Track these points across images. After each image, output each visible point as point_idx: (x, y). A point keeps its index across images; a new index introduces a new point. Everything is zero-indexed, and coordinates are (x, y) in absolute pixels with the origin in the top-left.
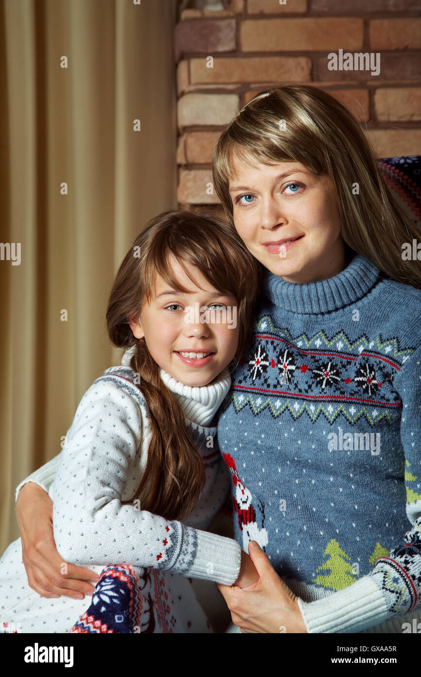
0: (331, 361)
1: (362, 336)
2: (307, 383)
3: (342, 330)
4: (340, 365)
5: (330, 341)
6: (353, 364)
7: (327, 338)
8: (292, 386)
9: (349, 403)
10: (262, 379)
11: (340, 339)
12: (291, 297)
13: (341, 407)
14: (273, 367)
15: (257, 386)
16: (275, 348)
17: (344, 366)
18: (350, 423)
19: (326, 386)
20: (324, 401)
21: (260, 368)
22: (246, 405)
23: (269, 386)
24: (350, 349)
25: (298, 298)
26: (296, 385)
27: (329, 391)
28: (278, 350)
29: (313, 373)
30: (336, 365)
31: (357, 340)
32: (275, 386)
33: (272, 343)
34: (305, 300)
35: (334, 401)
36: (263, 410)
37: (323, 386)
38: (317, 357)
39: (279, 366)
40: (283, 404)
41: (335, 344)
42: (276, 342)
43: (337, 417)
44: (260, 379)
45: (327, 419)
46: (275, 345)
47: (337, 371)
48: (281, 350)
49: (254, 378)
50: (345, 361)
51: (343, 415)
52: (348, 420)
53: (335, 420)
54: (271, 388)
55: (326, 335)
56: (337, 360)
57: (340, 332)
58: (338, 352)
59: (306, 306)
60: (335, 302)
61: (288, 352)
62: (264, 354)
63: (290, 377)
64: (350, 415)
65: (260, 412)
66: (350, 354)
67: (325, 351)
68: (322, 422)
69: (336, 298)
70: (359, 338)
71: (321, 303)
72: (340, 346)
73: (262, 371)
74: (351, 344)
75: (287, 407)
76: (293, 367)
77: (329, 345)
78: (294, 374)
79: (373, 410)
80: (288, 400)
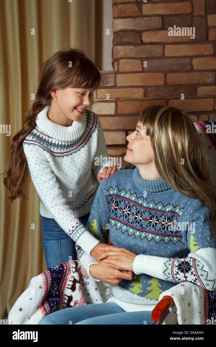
0: (156, 214)
1: (168, 204)
4: (159, 216)
5: (156, 205)
7: (155, 204)
8: (139, 225)
10: (127, 219)
11: (160, 205)
12: (142, 185)
13: (154, 235)
14: (133, 215)
15: (125, 221)
19: (152, 227)
20: (149, 232)
21: (127, 214)
22: (120, 227)
23: (129, 222)
24: (164, 209)
25: (145, 186)
27: (153, 229)
30: (158, 216)
31: (166, 206)
32: (131, 223)
34: (147, 187)
35: (152, 233)
36: (125, 231)
37: (151, 227)
38: (150, 212)
39: (136, 216)
40: (133, 231)
41: (158, 207)
43: (151, 239)
44: (126, 218)
45: (148, 239)
47: (158, 219)
49: (124, 217)
50: (161, 214)
51: (154, 239)
53: (151, 240)
54: (130, 223)
55: (154, 203)
56: (158, 214)
57: (160, 202)
58: (159, 210)
59: (147, 189)
60: (159, 189)
62: (129, 209)
63: (139, 222)
64: (157, 239)
65: (124, 232)
66: (163, 211)
67: (154, 209)
68: (145, 240)
69: (160, 188)
70: (167, 205)
71: (153, 188)
72: (160, 208)
73: (127, 215)
74: (164, 207)
75: (134, 233)
77: (156, 207)
79: (166, 237)
80: (135, 230)
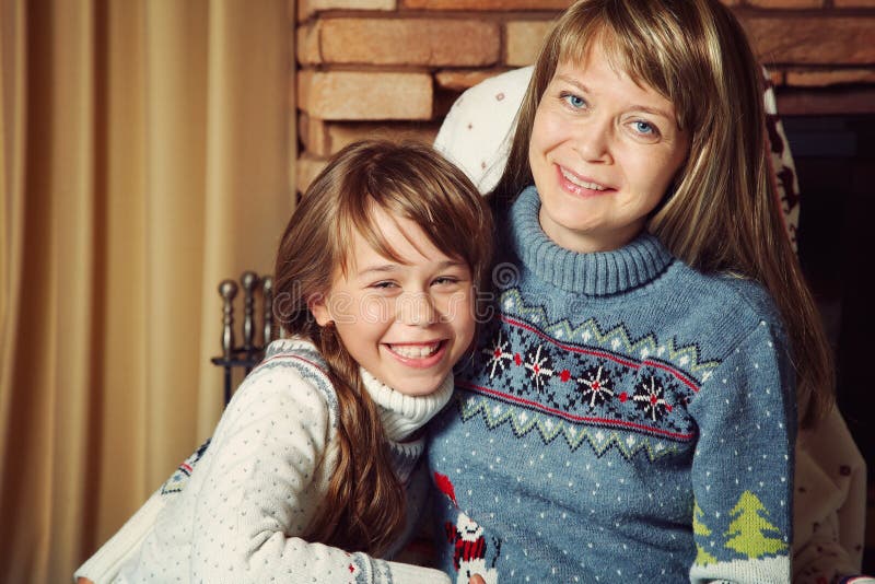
0: (602, 364)
1: (648, 335)
2: (568, 396)
3: (622, 323)
4: (613, 372)
5: (603, 335)
6: (630, 372)
7: (600, 331)
8: (544, 398)
9: (627, 430)
10: (504, 380)
11: (619, 335)
12: (557, 268)
13: (616, 435)
14: (518, 363)
15: (495, 388)
16: (523, 340)
17: (619, 374)
18: (626, 458)
19: (596, 404)
20: (591, 425)
21: (501, 363)
22: (479, 412)
23: (512, 390)
24: (630, 350)
26: (551, 398)
27: (600, 412)
28: (528, 343)
29: (578, 383)
30: (609, 372)
31: (640, 339)
32: (520, 392)
33: (520, 332)
34: (577, 274)
35: (606, 426)
36: (501, 423)
37: (592, 404)
38: (583, 358)
39: (527, 365)
40: (530, 419)
41: (610, 341)
42: (526, 332)
43: (607, 449)
44: (500, 378)
45: (594, 449)
46: (524, 335)
47: (610, 380)
48: (532, 345)
49: (492, 376)
50: (620, 366)
51: (617, 447)
52: (623, 454)
53: (604, 452)
54: (515, 394)
55: (598, 326)
56: (611, 364)
57: (619, 326)
59: (577, 282)
60: (618, 283)
61: (543, 349)
62: (507, 344)
63: (543, 383)
64: (627, 447)
65: (498, 426)
66: (629, 358)
67: (595, 348)
68: (585, 451)
69: (621, 279)
70: (644, 337)
71: (599, 282)
72: (616, 344)
73: (503, 367)
74: (632, 344)
75: (536, 424)
76: (549, 372)
77: (602, 341)
78: (550, 382)
79: (657, 443)
80: (538, 414)
